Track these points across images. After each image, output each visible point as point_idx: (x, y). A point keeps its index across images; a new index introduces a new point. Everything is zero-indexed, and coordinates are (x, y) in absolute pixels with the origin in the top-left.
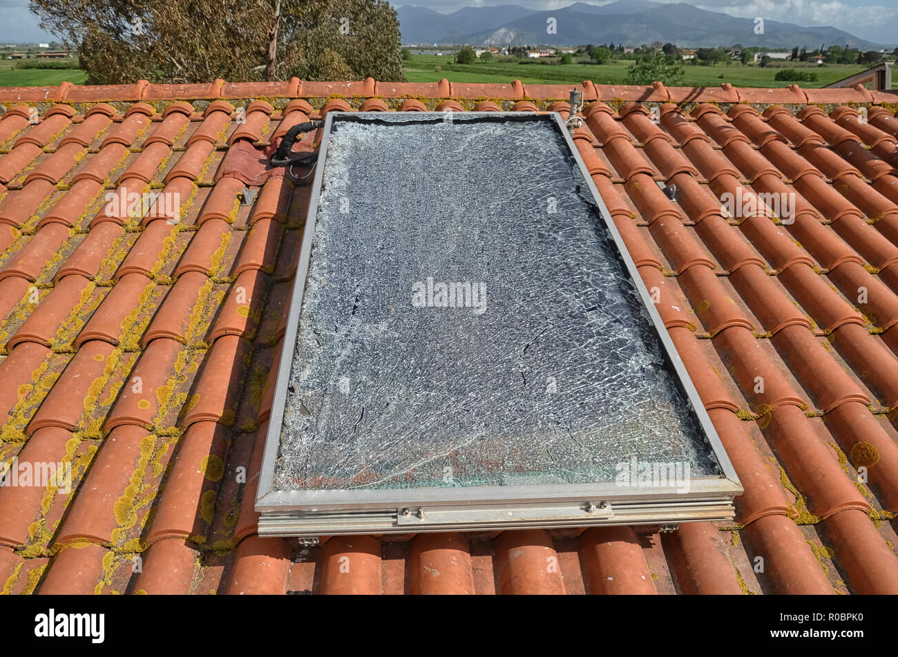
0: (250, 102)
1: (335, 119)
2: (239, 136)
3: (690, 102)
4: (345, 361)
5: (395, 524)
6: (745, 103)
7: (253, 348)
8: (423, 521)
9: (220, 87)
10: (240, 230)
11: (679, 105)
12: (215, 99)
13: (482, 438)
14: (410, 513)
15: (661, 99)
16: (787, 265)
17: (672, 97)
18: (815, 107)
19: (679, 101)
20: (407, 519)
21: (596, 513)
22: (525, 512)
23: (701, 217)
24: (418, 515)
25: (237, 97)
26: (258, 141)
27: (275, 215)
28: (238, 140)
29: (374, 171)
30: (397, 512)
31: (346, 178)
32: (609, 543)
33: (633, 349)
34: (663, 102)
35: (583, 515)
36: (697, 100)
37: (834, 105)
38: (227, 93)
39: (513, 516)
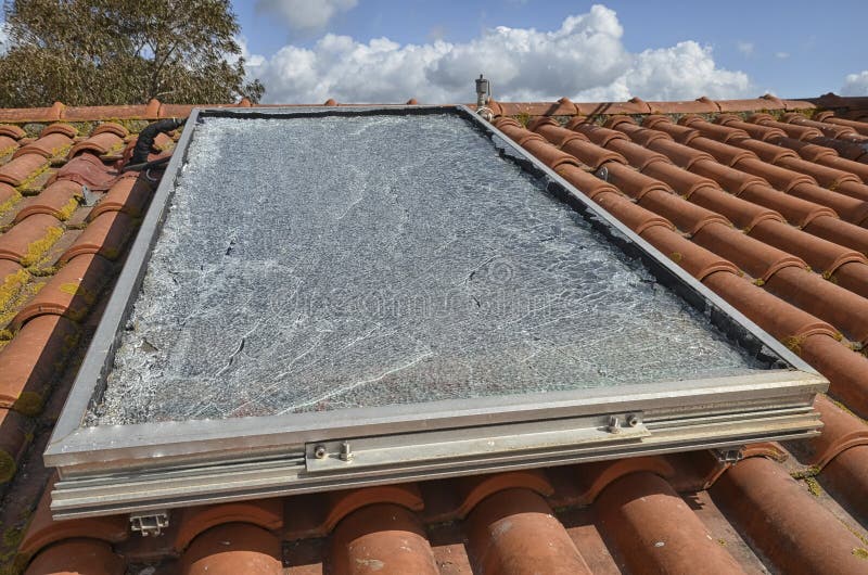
0: (98, 124)
1: (201, 115)
2: (81, 147)
3: (601, 114)
4: (215, 295)
5: (303, 474)
6: (657, 113)
7: (81, 331)
8: (349, 464)
9: (59, 110)
10: (75, 228)
11: (589, 117)
12: (53, 122)
13: (430, 360)
14: (328, 455)
15: (570, 112)
16: (754, 223)
17: (581, 110)
18: (729, 115)
19: (589, 114)
20: (325, 462)
21: (622, 433)
22: (514, 439)
23: (643, 193)
24: (342, 456)
25: (82, 120)
26: (106, 153)
27: (124, 206)
28: (79, 153)
29: (252, 148)
30: (304, 456)
31: (217, 154)
32: (643, 499)
33: (613, 270)
34: (572, 116)
35: (606, 437)
36: (607, 112)
37: (747, 112)
38: (69, 115)
39: (495, 445)
